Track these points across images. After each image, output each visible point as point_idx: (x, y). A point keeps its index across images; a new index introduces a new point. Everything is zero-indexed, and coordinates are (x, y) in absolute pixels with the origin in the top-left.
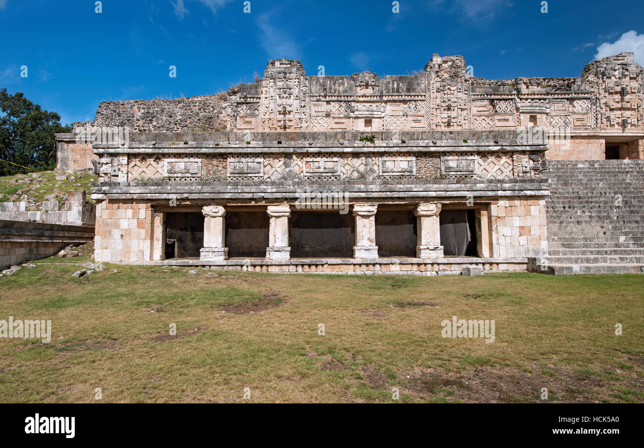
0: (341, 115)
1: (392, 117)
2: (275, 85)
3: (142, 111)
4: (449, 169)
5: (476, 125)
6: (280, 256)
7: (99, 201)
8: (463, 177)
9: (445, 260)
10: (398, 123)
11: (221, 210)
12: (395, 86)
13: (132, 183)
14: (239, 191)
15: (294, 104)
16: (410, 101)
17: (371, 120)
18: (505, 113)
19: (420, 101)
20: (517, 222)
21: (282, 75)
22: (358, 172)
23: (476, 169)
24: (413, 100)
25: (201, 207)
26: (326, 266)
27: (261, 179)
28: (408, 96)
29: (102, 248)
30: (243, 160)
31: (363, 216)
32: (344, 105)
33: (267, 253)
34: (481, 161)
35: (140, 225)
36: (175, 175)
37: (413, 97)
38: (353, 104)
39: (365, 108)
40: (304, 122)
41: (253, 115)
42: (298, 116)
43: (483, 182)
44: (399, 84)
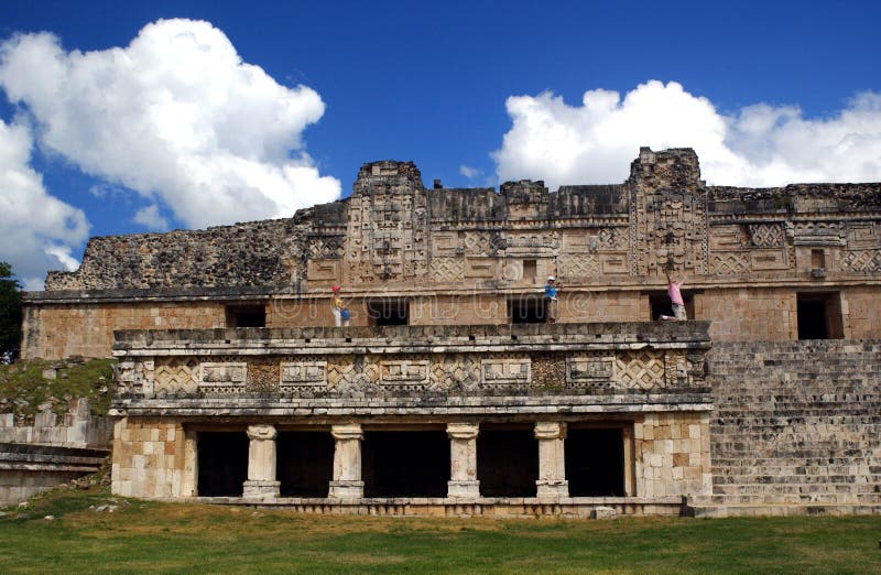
0: (484, 255)
1: (572, 257)
2: (372, 205)
3: (156, 251)
4: (575, 374)
5: (718, 268)
6: (347, 494)
7: (119, 418)
8: (596, 384)
9: (570, 501)
10: (582, 266)
11: (271, 431)
12: (576, 203)
13: (159, 395)
14: (295, 405)
15: (402, 237)
16: (602, 228)
17: (535, 262)
18: (769, 247)
19: (620, 227)
20: (670, 447)
21: (382, 189)
22: (453, 380)
23: (615, 374)
24: (607, 227)
25: (246, 426)
26: (408, 507)
27: (324, 389)
28: (599, 219)
29: (121, 480)
30: (301, 364)
31: (459, 440)
32: (488, 237)
33: (331, 489)
34: (620, 363)
35: (169, 449)
36: (213, 384)
37: (607, 221)
38: (503, 235)
39: (523, 241)
40: (419, 266)
41: (335, 257)
42: (409, 257)
43: (622, 393)
44: (582, 199)
